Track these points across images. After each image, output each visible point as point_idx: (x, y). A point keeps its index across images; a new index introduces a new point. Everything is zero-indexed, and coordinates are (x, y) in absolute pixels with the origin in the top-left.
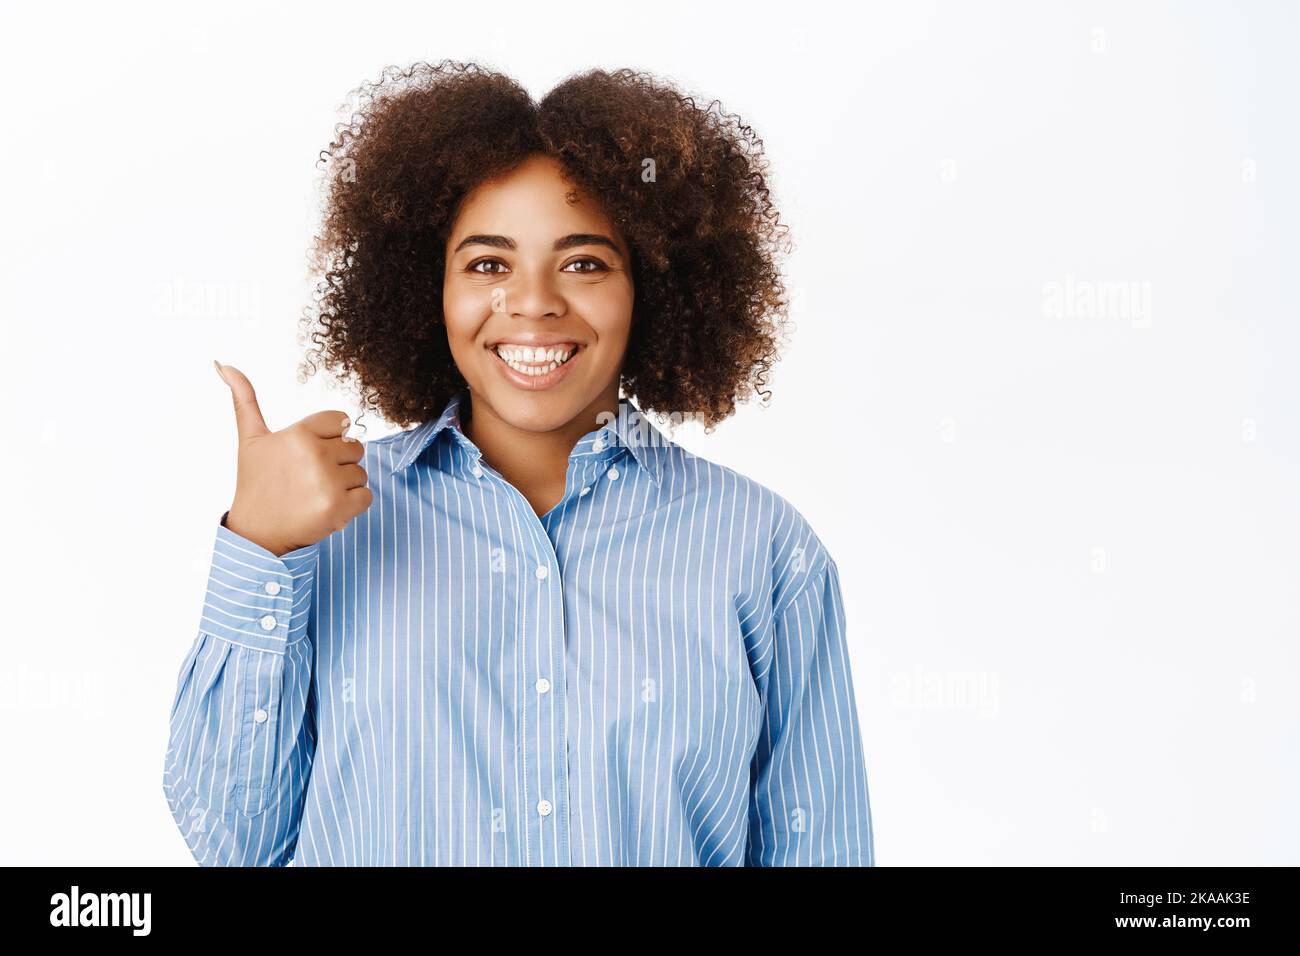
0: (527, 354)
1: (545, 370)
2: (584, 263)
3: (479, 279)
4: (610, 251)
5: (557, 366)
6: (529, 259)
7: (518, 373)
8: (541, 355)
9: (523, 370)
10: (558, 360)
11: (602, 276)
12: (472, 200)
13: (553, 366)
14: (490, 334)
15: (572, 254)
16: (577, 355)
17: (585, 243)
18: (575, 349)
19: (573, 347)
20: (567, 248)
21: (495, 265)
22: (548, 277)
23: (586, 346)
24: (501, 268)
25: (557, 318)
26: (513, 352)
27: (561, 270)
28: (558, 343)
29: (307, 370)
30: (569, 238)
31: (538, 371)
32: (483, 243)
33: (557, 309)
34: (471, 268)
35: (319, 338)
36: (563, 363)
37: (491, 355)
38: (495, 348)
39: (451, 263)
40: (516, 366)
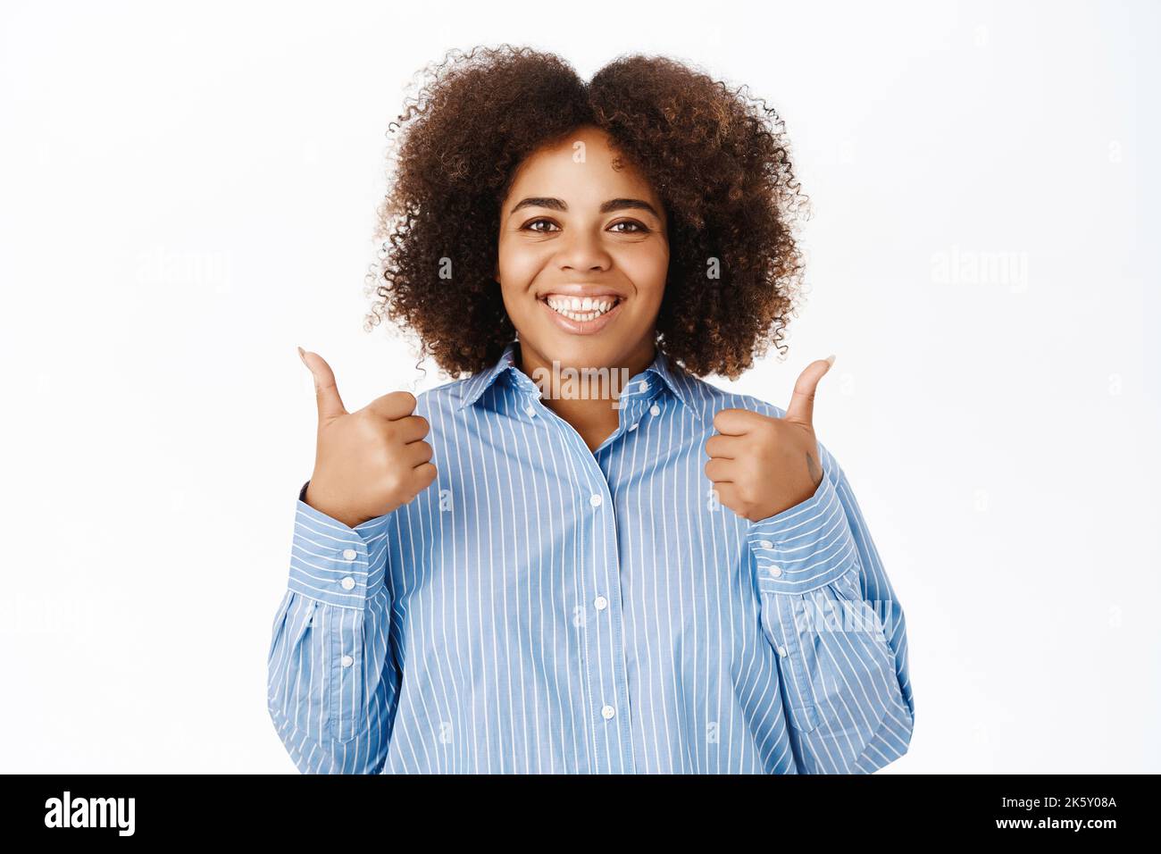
0: (576, 303)
1: (591, 316)
2: (627, 225)
3: (533, 237)
4: (650, 214)
5: (602, 314)
6: (579, 218)
7: (567, 318)
8: (588, 304)
9: (571, 316)
10: (602, 310)
11: (643, 236)
12: (528, 167)
13: (598, 314)
14: (542, 286)
15: (617, 216)
16: (619, 306)
17: (629, 207)
18: (617, 300)
19: (615, 299)
20: (612, 211)
21: (548, 226)
22: (595, 234)
23: (625, 299)
24: (552, 227)
25: (602, 270)
26: (563, 301)
27: (607, 230)
28: (603, 295)
29: (371, 321)
30: (614, 201)
31: (584, 318)
32: (538, 204)
33: (604, 264)
34: (526, 227)
35: (383, 292)
36: (606, 312)
37: (541, 305)
38: (545, 299)
39: (507, 222)
40: (565, 313)
